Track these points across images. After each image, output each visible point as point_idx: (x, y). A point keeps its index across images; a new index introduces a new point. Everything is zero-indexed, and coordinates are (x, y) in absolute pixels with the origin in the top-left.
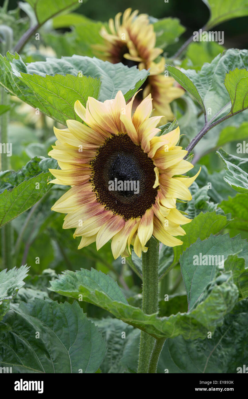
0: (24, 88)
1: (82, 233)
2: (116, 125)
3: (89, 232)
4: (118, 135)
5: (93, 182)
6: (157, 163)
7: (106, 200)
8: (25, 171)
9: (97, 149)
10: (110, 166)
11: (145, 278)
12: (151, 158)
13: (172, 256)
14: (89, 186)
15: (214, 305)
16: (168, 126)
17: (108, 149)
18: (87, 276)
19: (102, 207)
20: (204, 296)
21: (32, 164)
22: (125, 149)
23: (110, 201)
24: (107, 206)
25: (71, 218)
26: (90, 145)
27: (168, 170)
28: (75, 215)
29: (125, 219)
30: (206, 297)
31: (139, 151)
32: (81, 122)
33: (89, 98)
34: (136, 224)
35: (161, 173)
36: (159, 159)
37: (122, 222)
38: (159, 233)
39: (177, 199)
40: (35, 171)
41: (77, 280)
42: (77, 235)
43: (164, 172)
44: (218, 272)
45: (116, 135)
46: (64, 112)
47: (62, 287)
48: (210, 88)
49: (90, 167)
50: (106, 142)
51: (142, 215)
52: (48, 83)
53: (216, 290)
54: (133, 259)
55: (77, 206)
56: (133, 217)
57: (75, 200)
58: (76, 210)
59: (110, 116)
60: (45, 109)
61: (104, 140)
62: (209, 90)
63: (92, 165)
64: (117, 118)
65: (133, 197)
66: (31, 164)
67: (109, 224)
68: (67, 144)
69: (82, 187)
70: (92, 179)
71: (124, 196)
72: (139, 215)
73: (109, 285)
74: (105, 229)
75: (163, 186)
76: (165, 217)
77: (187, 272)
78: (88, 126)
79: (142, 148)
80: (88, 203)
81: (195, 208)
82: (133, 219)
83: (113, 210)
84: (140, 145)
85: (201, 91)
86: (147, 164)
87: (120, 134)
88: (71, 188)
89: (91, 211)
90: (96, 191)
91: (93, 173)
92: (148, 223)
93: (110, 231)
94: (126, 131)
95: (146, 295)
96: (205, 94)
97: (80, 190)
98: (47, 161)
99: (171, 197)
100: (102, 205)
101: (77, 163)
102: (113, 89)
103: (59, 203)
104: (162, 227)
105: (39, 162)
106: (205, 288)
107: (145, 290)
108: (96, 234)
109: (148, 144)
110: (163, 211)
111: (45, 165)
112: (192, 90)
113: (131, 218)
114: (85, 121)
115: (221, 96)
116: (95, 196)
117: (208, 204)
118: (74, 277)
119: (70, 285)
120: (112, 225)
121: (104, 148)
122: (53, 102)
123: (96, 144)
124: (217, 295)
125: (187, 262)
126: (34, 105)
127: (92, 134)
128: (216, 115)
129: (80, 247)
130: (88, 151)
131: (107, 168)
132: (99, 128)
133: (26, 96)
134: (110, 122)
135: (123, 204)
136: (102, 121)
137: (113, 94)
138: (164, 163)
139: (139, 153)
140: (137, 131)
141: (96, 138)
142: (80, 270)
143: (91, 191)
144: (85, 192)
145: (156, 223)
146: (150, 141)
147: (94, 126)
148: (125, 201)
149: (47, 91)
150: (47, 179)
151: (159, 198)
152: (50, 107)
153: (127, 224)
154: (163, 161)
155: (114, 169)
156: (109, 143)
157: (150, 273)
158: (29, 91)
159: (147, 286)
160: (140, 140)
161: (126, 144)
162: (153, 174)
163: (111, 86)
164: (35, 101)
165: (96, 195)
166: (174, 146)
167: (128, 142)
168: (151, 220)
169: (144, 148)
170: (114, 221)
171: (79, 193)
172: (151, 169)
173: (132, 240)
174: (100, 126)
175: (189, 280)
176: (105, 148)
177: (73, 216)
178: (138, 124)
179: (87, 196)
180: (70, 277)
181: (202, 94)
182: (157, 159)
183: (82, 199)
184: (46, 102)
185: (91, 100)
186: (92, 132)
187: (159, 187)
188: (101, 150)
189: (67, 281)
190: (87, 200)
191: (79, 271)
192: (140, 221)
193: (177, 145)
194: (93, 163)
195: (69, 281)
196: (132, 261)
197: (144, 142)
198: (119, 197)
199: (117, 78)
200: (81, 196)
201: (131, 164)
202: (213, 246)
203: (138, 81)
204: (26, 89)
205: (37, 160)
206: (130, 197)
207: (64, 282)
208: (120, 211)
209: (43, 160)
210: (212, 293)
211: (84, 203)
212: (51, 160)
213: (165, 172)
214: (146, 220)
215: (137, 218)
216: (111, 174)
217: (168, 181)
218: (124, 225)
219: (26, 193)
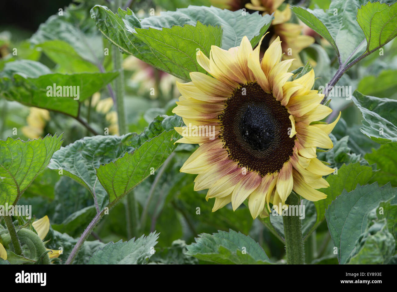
0: (140, 45)
1: (216, 194)
2: (244, 74)
3: (222, 193)
4: (246, 84)
5: (222, 138)
6: (292, 111)
7: (239, 156)
8: (148, 132)
9: (224, 101)
10: (241, 119)
11: (288, 239)
12: (285, 106)
13: (315, 215)
14: (219, 143)
15: (369, 257)
16: (300, 71)
17: (237, 101)
18: (226, 238)
19: (235, 165)
20: (357, 250)
21: (155, 125)
22: (256, 98)
23: (243, 157)
24: (240, 163)
25: (202, 178)
26: (217, 98)
27: (305, 117)
28: (207, 175)
29: (261, 175)
30: (359, 250)
31: (271, 100)
32: (205, 73)
33: (212, 47)
34: (274, 179)
35: (297, 121)
36: (293, 106)
37: (259, 178)
38: (299, 187)
39: (318, 148)
40: (159, 132)
41: (215, 243)
42: (210, 196)
43: (300, 120)
44: (370, 222)
45: (245, 84)
46: (185, 66)
47: (200, 251)
48: (341, 27)
49: (219, 122)
50: (234, 93)
51: (279, 169)
52: (165, 37)
53: (370, 241)
54: (272, 222)
55: (208, 166)
56: (270, 173)
57: (205, 159)
58: (206, 170)
59: (236, 64)
60: (164, 66)
61: (232, 91)
62: (340, 29)
63: (220, 120)
64: (244, 66)
65: (267, 150)
66: (153, 124)
67: (244, 182)
68: (192, 98)
69: (211, 145)
70: (221, 135)
71: (258, 150)
72: (276, 170)
73: (250, 247)
74: (240, 187)
75: (300, 136)
76: (305, 169)
77: (334, 228)
78: (212, 77)
79: (274, 96)
80: (219, 161)
81: (334, 162)
82: (270, 174)
83: (247, 166)
84: (271, 93)
85: (331, 31)
86: (280, 112)
87: (249, 83)
88: (200, 146)
89: (224, 170)
90: (227, 147)
91: (223, 128)
92: (287, 177)
93: (245, 189)
94: (255, 79)
95: (290, 257)
96: (336, 34)
97: (210, 148)
98: (170, 119)
99: (310, 146)
100: (235, 162)
101: (205, 119)
102: (236, 38)
103: (188, 164)
104: (302, 180)
105: (162, 122)
106: (357, 241)
107: (288, 252)
108: (231, 194)
109: (281, 90)
110: (302, 162)
111: (168, 124)
112: (323, 30)
113: (268, 173)
114: (209, 72)
115: (354, 34)
116: (226, 153)
117: (349, 156)
118: (212, 240)
119: (208, 248)
120: (247, 182)
121: (232, 99)
122: (173, 56)
123: (224, 96)
124: (371, 245)
125: (334, 217)
126: (152, 62)
127: (218, 85)
128: (351, 55)
129: (214, 209)
130: (215, 105)
131: (237, 121)
132: (226, 79)
133: (143, 54)
134: (236, 71)
135: (257, 159)
136: (228, 71)
137: (236, 43)
138: (299, 110)
139: (272, 102)
140: (267, 78)
141: (223, 90)
142: (218, 232)
143: (221, 147)
144: (215, 149)
145: (295, 177)
146: (282, 87)
147: (219, 77)
148: (259, 155)
149: (165, 45)
150: (171, 138)
151: (296, 149)
152: (169, 63)
153: (264, 180)
154: (298, 108)
155: (245, 122)
156: (237, 94)
157: (293, 233)
158: (145, 48)
159: (291, 247)
160: (271, 88)
161: (255, 93)
162: (288, 123)
163: (233, 35)
164: (152, 58)
165: (228, 152)
166: (310, 90)
167: (258, 91)
168: (289, 173)
169: (277, 95)
170: (249, 178)
171: (209, 151)
172: (286, 118)
173: (270, 198)
174: (227, 76)
175: (337, 236)
176: (234, 100)
177: (204, 177)
178: (268, 70)
179: (217, 154)
180: (207, 240)
181: (333, 34)
182: (292, 106)
183: (213, 157)
184: (164, 57)
185: (214, 49)
186: (218, 83)
187: (296, 137)
188: (229, 102)
189: (204, 245)
190: (217, 158)
191: (217, 234)
192: (278, 176)
193: (312, 89)
194: (221, 118)
195: (207, 244)
196: (271, 224)
197: (275, 89)
198: (252, 152)
199: (239, 26)
200: (211, 154)
201: (263, 115)
202: (361, 197)
203: (262, 26)
204: (141, 46)
205: (160, 119)
206: (265, 151)
207: (201, 246)
208: (255, 167)
209: (165, 119)
210: (365, 244)
211: (215, 162)
212: (174, 117)
213: (302, 120)
214: (285, 174)
215: (274, 173)
216: (242, 127)
217: (306, 129)
218: (261, 182)
219: (149, 155)
